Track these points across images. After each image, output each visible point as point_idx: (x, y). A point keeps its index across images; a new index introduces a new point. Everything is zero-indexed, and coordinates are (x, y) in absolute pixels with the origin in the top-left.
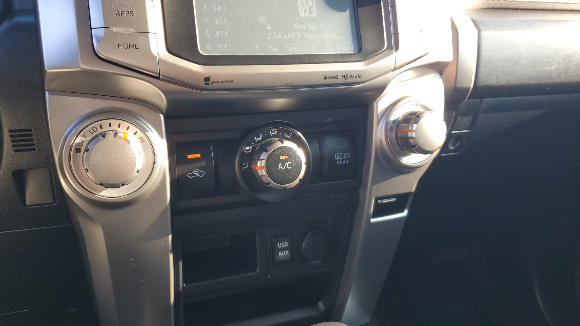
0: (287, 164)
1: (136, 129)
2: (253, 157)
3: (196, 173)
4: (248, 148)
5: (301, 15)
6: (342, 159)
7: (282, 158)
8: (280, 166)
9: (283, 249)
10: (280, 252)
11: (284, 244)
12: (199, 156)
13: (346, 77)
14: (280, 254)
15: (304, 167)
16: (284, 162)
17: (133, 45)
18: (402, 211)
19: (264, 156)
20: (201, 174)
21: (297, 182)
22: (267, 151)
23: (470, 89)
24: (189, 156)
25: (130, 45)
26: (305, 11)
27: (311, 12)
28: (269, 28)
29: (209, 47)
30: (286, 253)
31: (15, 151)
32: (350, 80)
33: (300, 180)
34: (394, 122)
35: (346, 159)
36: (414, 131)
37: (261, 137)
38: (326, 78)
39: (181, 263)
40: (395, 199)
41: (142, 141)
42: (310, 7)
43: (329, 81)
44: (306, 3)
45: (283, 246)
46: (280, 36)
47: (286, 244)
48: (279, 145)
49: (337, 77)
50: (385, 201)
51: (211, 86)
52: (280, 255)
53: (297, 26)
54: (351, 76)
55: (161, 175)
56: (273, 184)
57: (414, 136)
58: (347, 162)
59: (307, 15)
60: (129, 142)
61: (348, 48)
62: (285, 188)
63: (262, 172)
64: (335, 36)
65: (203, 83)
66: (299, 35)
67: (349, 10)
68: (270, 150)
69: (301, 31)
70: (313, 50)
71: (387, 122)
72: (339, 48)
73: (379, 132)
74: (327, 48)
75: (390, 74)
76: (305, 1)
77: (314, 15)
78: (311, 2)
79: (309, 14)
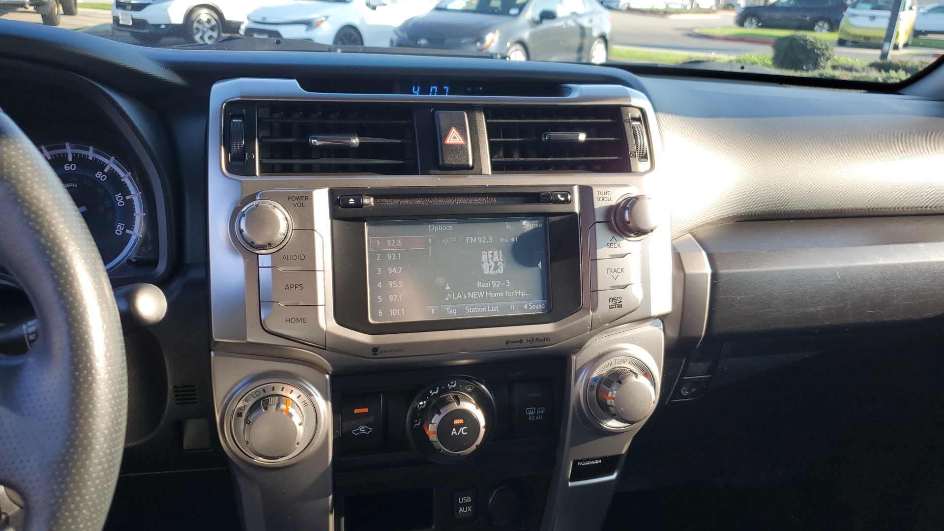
0: (462, 429)
1: (300, 393)
2: (425, 415)
3: (362, 429)
4: (421, 403)
5: (485, 272)
6: (535, 415)
7: (456, 422)
8: (454, 432)
9: (465, 505)
10: (461, 508)
11: (467, 499)
12: (366, 410)
13: (531, 341)
14: (461, 510)
15: (483, 431)
16: (458, 427)
17: (301, 319)
18: (612, 474)
19: (436, 419)
20: (367, 430)
21: (474, 447)
22: (439, 413)
23: (701, 337)
24: (356, 411)
25: (297, 319)
26: (490, 267)
27: (497, 267)
28: (448, 288)
29: (380, 314)
30: (468, 509)
31: (178, 404)
32: (536, 343)
33: (477, 446)
34: (595, 379)
35: (539, 414)
36: (613, 399)
37: (437, 391)
38: (507, 342)
39: (343, 520)
40: (600, 461)
41: (305, 404)
42: (496, 263)
43: (511, 345)
44: (492, 258)
45: (465, 501)
46: (459, 296)
47: (468, 499)
48: (455, 406)
49: (521, 341)
50: (588, 463)
51: (379, 355)
52: (461, 512)
53: (479, 284)
54: (537, 340)
55: (324, 435)
56: (444, 451)
57: (613, 404)
58: (541, 417)
59: (492, 272)
60: (291, 415)
61: (536, 307)
62: (459, 455)
63: (433, 438)
64: (523, 294)
65: (370, 354)
66: (481, 295)
67: (540, 265)
68: (444, 411)
69: (485, 289)
70: (494, 311)
71: (587, 381)
72: (526, 307)
73: (578, 388)
74: (513, 307)
75: (586, 334)
76: (490, 256)
77: (501, 271)
78: (498, 256)
79: (494, 270)
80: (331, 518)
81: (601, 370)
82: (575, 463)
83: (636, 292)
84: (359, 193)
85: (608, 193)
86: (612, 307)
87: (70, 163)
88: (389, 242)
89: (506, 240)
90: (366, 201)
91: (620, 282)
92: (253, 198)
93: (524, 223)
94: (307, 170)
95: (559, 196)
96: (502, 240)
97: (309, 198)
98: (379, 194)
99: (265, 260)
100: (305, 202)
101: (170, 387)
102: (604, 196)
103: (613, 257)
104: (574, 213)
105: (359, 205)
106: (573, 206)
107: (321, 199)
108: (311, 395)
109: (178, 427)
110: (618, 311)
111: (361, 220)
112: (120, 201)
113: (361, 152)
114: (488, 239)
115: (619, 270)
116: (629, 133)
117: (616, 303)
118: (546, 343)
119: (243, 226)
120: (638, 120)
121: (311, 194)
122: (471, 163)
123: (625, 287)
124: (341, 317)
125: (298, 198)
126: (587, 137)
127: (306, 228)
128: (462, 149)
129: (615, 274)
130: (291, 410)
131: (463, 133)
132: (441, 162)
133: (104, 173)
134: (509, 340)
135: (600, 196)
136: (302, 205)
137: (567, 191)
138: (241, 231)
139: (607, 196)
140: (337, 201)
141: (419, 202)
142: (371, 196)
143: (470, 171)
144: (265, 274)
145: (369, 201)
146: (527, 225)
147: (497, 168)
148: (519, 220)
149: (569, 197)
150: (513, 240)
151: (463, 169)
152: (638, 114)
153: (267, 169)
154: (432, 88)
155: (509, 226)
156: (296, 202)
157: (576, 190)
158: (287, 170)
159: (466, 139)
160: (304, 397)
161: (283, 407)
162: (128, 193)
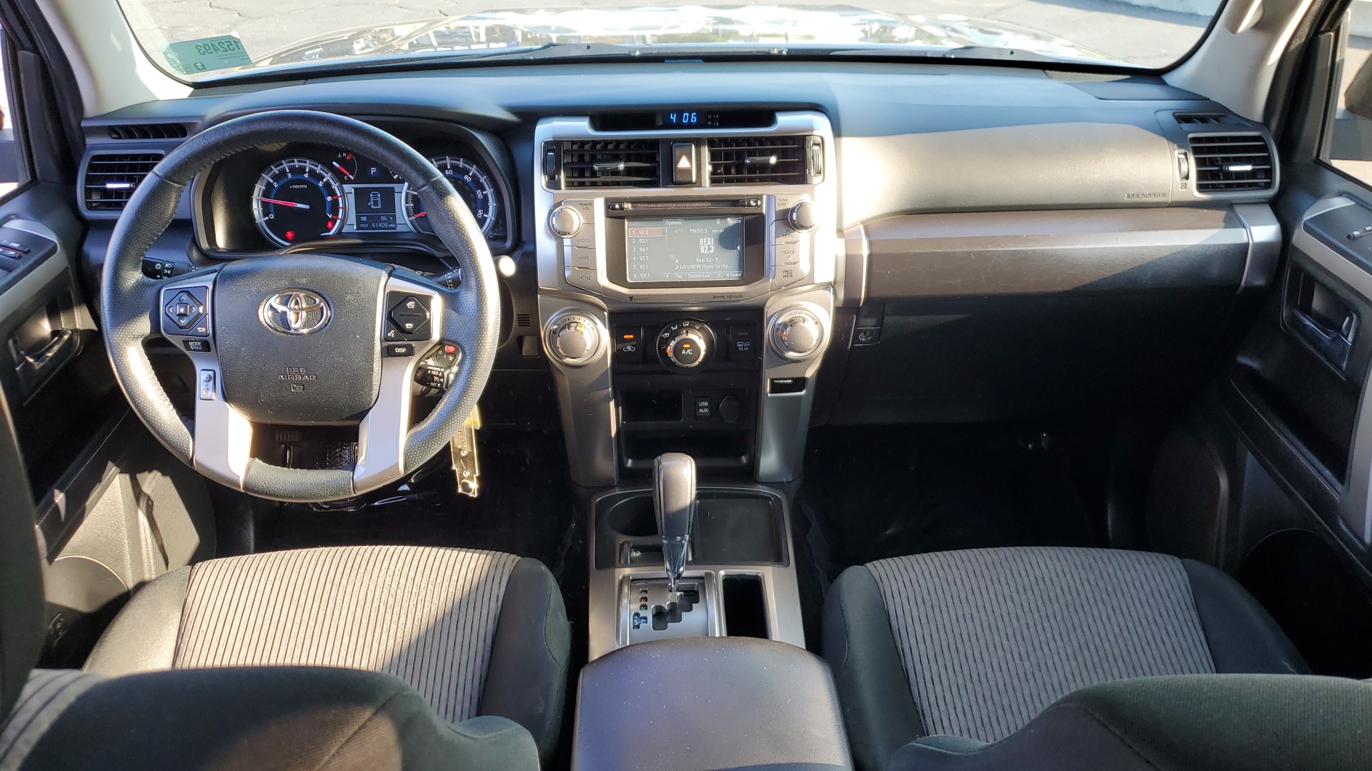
0: (689, 351)
1: (588, 321)
2: (666, 342)
3: (629, 348)
4: (666, 335)
5: (701, 251)
6: (744, 347)
7: (685, 346)
8: (684, 352)
9: (703, 407)
12: (632, 336)
13: (730, 296)
14: (701, 410)
15: (703, 353)
16: (686, 349)
17: (587, 277)
18: (801, 391)
19: (673, 343)
20: (633, 349)
21: (697, 363)
22: (674, 340)
24: (625, 337)
25: (585, 278)
26: (705, 249)
27: (709, 249)
28: (677, 261)
29: (634, 276)
30: (706, 410)
31: (519, 326)
32: (733, 299)
33: (700, 362)
34: (780, 325)
35: (746, 347)
36: (787, 336)
37: (676, 328)
38: (714, 297)
39: (620, 408)
40: (790, 381)
41: (592, 329)
42: (709, 246)
43: (716, 299)
44: (707, 243)
45: (704, 405)
46: (684, 267)
47: (706, 404)
48: (685, 336)
49: (723, 297)
50: (782, 381)
51: (635, 301)
52: (701, 412)
53: (697, 260)
54: (734, 296)
55: (604, 350)
56: (678, 363)
57: (787, 340)
58: (747, 349)
59: (706, 252)
60: (583, 333)
61: (734, 275)
62: (687, 367)
63: (670, 354)
64: (726, 266)
65: (629, 300)
66: (699, 266)
67: (739, 248)
68: (677, 339)
69: (701, 263)
70: (707, 277)
71: (774, 325)
72: (728, 275)
73: (768, 331)
74: (719, 275)
75: (768, 294)
76: (705, 242)
77: (712, 252)
78: (711, 242)
79: (708, 251)
80: (612, 404)
81: (784, 318)
82: (772, 380)
83: (804, 268)
84: (621, 201)
85: (786, 199)
86: (784, 276)
87: (449, 169)
88: (640, 232)
89: (717, 231)
90: (626, 206)
91: (791, 260)
92: (559, 204)
93: (728, 219)
94: (594, 185)
95: (752, 202)
96: (713, 231)
97: (591, 204)
98: (634, 201)
99: (567, 242)
100: (589, 207)
101: (515, 315)
102: (783, 202)
103: (787, 243)
104: (762, 214)
105: (622, 209)
106: (762, 208)
107: (599, 205)
108: (596, 324)
109: (520, 340)
110: (789, 280)
111: (623, 218)
112: (480, 195)
113: (628, 171)
114: (704, 231)
115: (791, 253)
116: (809, 155)
117: (788, 273)
118: (740, 299)
119: (554, 223)
120: (819, 145)
121: (593, 202)
122: (694, 179)
123: (795, 264)
124: (612, 278)
125: (585, 205)
126: (778, 159)
127: (590, 223)
128: (689, 171)
129: (788, 255)
130: (582, 330)
131: (690, 159)
132: (674, 180)
133: (469, 176)
134: (715, 296)
135: (781, 201)
136: (588, 209)
137: (759, 198)
138: (553, 225)
139: (786, 201)
140: (609, 205)
141: (660, 206)
142: (629, 202)
143: (693, 185)
144: (567, 250)
145: (628, 206)
146: (731, 222)
147: (714, 181)
148: (725, 218)
149: (759, 203)
150: (721, 231)
151: (689, 183)
152: (819, 140)
153: (570, 185)
154: (685, 114)
155: (718, 221)
156: (585, 207)
157: (765, 197)
158: (582, 185)
159: (691, 165)
160: (592, 325)
161: (578, 328)
162: (484, 190)
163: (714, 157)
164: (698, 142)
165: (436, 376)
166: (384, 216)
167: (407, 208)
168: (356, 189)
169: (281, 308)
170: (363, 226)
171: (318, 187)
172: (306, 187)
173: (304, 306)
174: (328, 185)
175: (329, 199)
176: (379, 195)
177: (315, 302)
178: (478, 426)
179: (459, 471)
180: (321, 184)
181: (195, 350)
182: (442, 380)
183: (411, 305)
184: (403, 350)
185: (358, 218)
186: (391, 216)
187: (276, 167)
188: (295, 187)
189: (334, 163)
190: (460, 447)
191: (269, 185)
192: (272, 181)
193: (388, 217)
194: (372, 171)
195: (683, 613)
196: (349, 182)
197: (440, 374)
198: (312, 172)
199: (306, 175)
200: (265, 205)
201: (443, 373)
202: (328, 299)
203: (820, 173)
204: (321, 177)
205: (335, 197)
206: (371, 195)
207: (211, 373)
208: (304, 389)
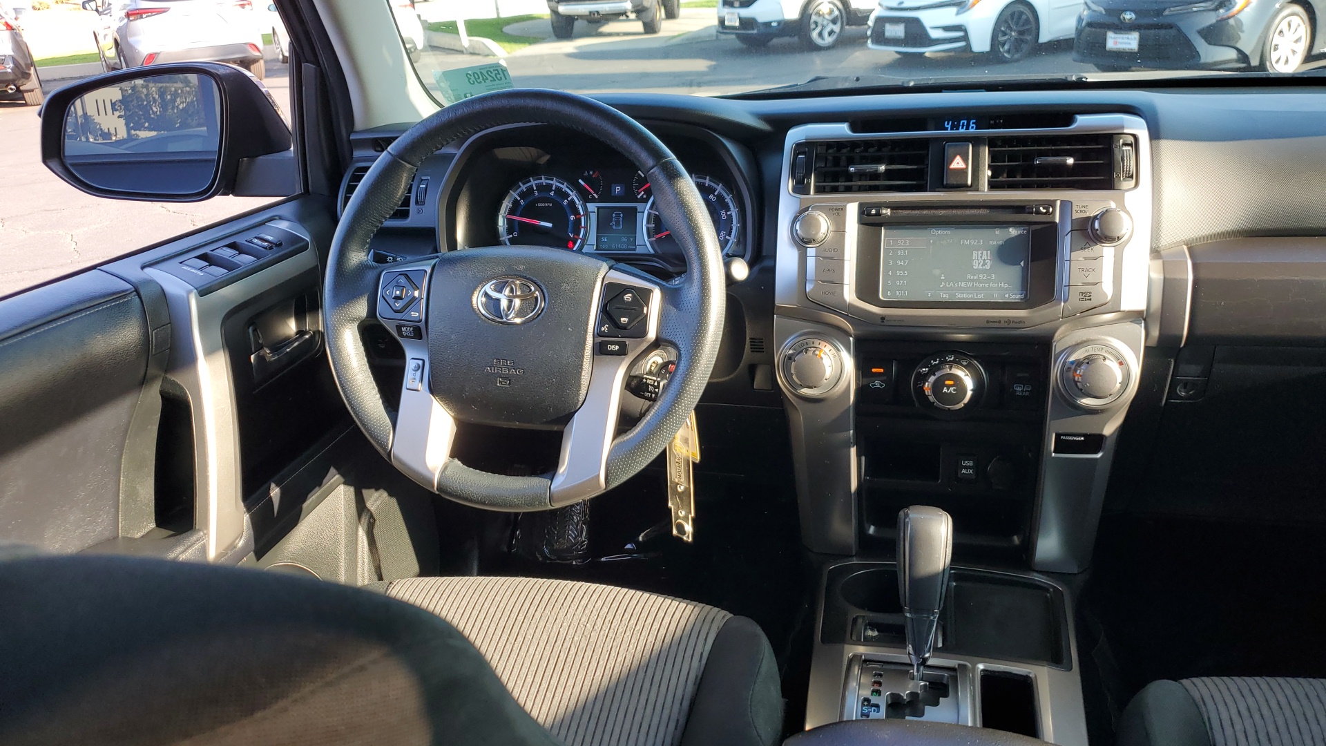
0: (952, 389)
1: (831, 348)
2: (924, 378)
3: (877, 384)
4: (924, 369)
5: (974, 267)
6: (1023, 391)
7: (947, 382)
8: (945, 390)
9: (967, 467)
10: (964, 469)
11: (969, 462)
12: (882, 370)
13: (1008, 322)
14: (963, 471)
15: (970, 393)
16: (949, 387)
18: (1096, 452)
19: (932, 379)
20: (881, 385)
21: (961, 405)
22: (934, 375)
23: (1183, 337)
24: (874, 370)
25: (831, 293)
26: (979, 264)
27: (984, 264)
28: (943, 277)
29: (889, 293)
30: (970, 471)
31: (752, 351)
32: (1012, 325)
33: (965, 405)
34: (1072, 363)
35: (1026, 391)
36: (1081, 376)
37: (938, 362)
38: (988, 322)
39: (863, 458)
40: (1082, 438)
41: (834, 356)
42: (984, 260)
43: (990, 324)
44: (981, 257)
45: (967, 464)
46: (952, 284)
47: (971, 463)
48: (948, 371)
49: (1000, 322)
50: (1071, 438)
51: (886, 323)
53: (969, 277)
54: (1013, 322)
55: (847, 383)
56: (937, 403)
57: (1080, 380)
58: (1027, 393)
59: (980, 267)
60: (822, 358)
61: (1015, 296)
62: (949, 409)
63: (928, 392)
64: (1005, 286)
65: (881, 322)
66: (970, 284)
67: (1022, 263)
68: (938, 374)
69: (972, 280)
70: (980, 297)
71: (1064, 363)
72: (1007, 296)
73: (1055, 371)
74: (995, 295)
75: (1059, 321)
76: (980, 255)
77: (988, 267)
78: (986, 255)
79: (982, 266)
80: (853, 451)
81: (1078, 355)
82: (1058, 436)
83: (1107, 288)
84: (879, 206)
85: (1086, 207)
86: (1081, 300)
88: (899, 242)
89: (995, 243)
90: (884, 211)
91: (1090, 280)
92: (807, 209)
93: (1011, 230)
94: (848, 190)
95: (1041, 208)
96: (991, 243)
97: (843, 209)
98: (895, 207)
99: (811, 252)
100: (841, 212)
101: (748, 339)
102: (1082, 209)
103: (1086, 259)
104: (1054, 223)
105: (878, 214)
106: (1054, 217)
107: (852, 210)
108: (839, 350)
109: (752, 369)
110: (1088, 304)
111: (880, 225)
112: (724, 215)
113: (889, 174)
114: (979, 242)
115: (1091, 270)
116: (1118, 156)
117: (1086, 296)
118: (1021, 326)
119: (798, 228)
120: (1130, 145)
121: (845, 206)
122: (969, 182)
123: (1095, 284)
124: (861, 294)
125: (836, 210)
126: (1075, 160)
127: (840, 231)
128: (963, 172)
129: (1087, 274)
130: (822, 355)
131: (965, 160)
132: (945, 183)
133: (714, 195)
134: (989, 320)
135: (1079, 209)
136: (838, 215)
137: (1051, 203)
138: (797, 230)
139: (1085, 209)
140: (864, 212)
141: (925, 212)
142: (888, 207)
143: (968, 189)
144: (811, 263)
145: (887, 212)
146: (1013, 232)
147: (993, 186)
148: (1007, 227)
149: (1051, 209)
150: (1000, 243)
151: (963, 187)
152: (1131, 139)
153: (819, 190)
154: (962, 122)
155: (997, 232)
156: (835, 212)
157: (1058, 203)
158: (835, 190)
159: (967, 165)
160: (833, 351)
161: (817, 352)
162: (729, 210)
163: (994, 157)
164: (977, 141)
165: (651, 385)
166: (624, 237)
167: (648, 229)
168: (599, 208)
169: (495, 295)
170: (603, 247)
171: (562, 206)
172: (551, 205)
173: (519, 293)
174: (572, 203)
175: (572, 218)
176: (621, 215)
177: (531, 290)
178: (698, 459)
179: (674, 509)
180: (565, 202)
181: (407, 337)
182: (657, 390)
183: (628, 297)
184: (617, 348)
185: (598, 238)
186: (631, 237)
187: (524, 184)
188: (540, 205)
189: (580, 181)
190: (676, 480)
191: (516, 203)
192: (519, 199)
193: (628, 238)
194: (617, 190)
195: (926, 707)
196: (593, 200)
197: (656, 384)
198: (558, 190)
199: (552, 194)
200: (510, 222)
201: (659, 383)
202: (543, 288)
203: (1132, 177)
204: (566, 195)
205: (577, 217)
206: (614, 215)
207: (420, 362)
208: (510, 384)
